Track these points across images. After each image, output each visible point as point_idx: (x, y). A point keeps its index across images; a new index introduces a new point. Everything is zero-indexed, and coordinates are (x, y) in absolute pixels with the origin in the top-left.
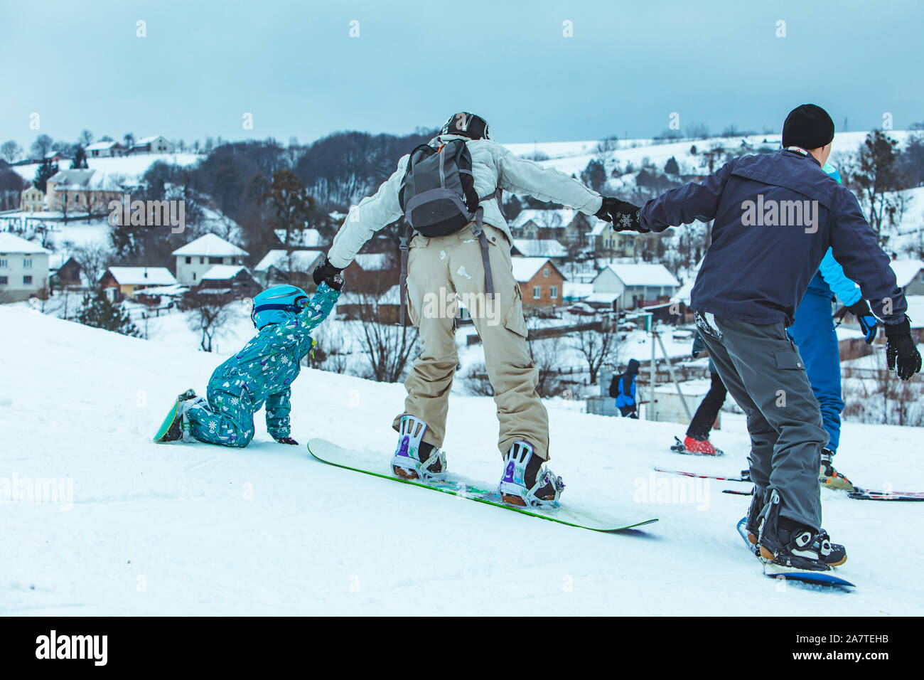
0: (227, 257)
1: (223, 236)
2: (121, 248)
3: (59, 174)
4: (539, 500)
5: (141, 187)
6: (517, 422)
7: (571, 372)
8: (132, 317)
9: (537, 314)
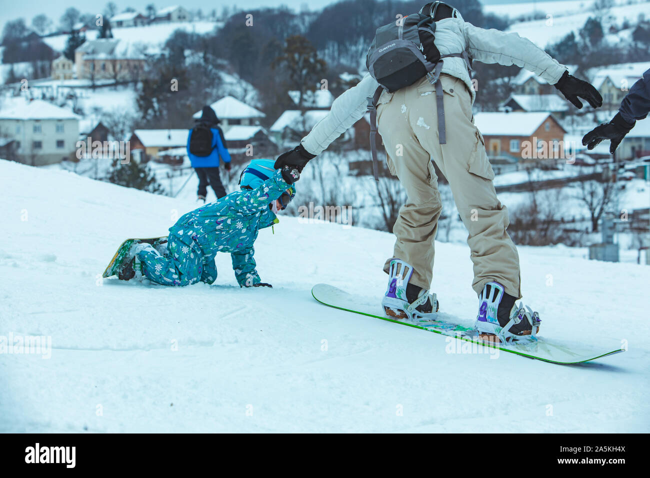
0: (244, 119)
1: (240, 98)
2: (146, 113)
3: (86, 45)
4: (515, 335)
5: (163, 55)
6: (489, 265)
7: (573, 221)
8: (158, 177)
9: (539, 166)
